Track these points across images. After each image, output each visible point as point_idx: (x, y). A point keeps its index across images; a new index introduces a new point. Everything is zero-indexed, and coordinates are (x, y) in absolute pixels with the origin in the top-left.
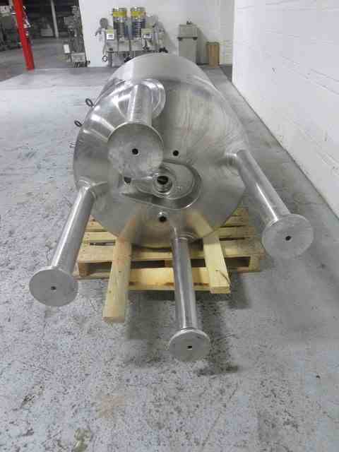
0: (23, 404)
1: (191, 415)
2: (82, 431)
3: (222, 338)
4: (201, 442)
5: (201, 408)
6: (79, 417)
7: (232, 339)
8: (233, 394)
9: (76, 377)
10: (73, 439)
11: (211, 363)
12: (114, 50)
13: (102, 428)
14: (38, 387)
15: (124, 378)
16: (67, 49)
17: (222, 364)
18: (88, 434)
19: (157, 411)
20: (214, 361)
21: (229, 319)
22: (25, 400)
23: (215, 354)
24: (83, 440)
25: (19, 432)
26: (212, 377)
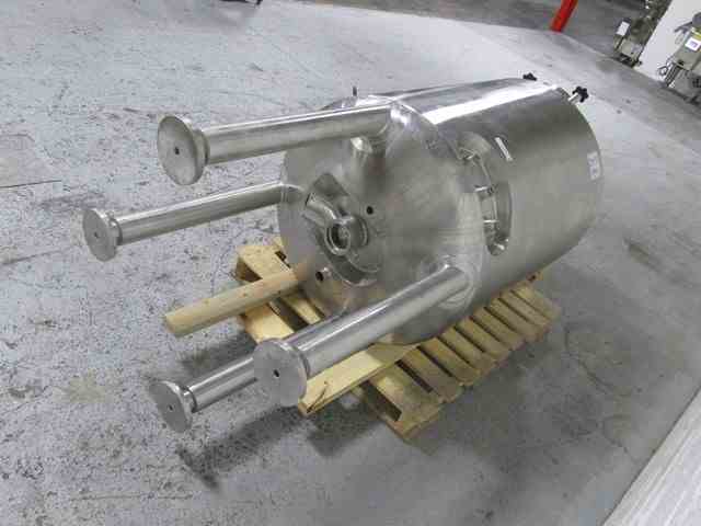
0: (41, 323)
1: (118, 469)
2: (37, 385)
3: (251, 450)
4: (88, 495)
5: (133, 475)
6: (53, 373)
7: (258, 461)
8: (174, 498)
9: (99, 344)
10: (24, 382)
11: (203, 456)
12: (684, 66)
13: (52, 399)
14: (67, 323)
15: (125, 384)
16: (623, 29)
17: (209, 468)
18: (38, 392)
19: (102, 436)
20: (208, 457)
21: (286, 444)
22: (46, 322)
23: (220, 454)
24: (27, 391)
25: (8, 338)
26: (185, 466)
